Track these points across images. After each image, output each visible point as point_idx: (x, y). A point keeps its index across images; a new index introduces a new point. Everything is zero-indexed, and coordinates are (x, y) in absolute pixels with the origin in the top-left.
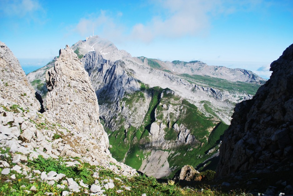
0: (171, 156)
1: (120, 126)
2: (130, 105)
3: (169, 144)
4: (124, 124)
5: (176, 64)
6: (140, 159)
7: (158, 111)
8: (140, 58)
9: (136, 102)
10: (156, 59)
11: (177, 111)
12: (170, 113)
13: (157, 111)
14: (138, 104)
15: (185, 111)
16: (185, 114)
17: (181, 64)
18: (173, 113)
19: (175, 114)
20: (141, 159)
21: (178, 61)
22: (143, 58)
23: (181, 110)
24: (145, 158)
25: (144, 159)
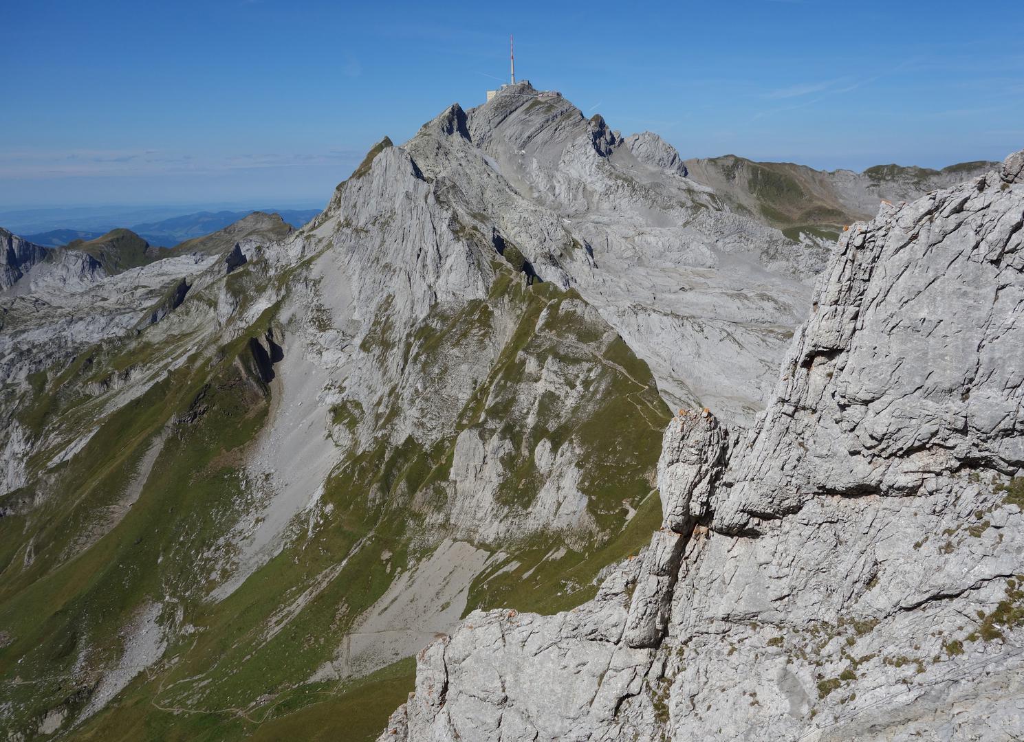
0: (489, 570)
1: (380, 435)
2: (428, 357)
3: (501, 521)
4: (393, 429)
5: (879, 179)
6: (388, 570)
7: (506, 383)
8: (720, 163)
9: (454, 346)
10: (791, 165)
11: (573, 387)
12: (544, 396)
13: (502, 382)
14: (455, 351)
15: (603, 387)
16: (597, 402)
17: (901, 181)
18: (557, 393)
19: (562, 398)
20: (393, 571)
21: (894, 166)
22: (730, 162)
23: (586, 383)
24: (409, 566)
25: (401, 573)
